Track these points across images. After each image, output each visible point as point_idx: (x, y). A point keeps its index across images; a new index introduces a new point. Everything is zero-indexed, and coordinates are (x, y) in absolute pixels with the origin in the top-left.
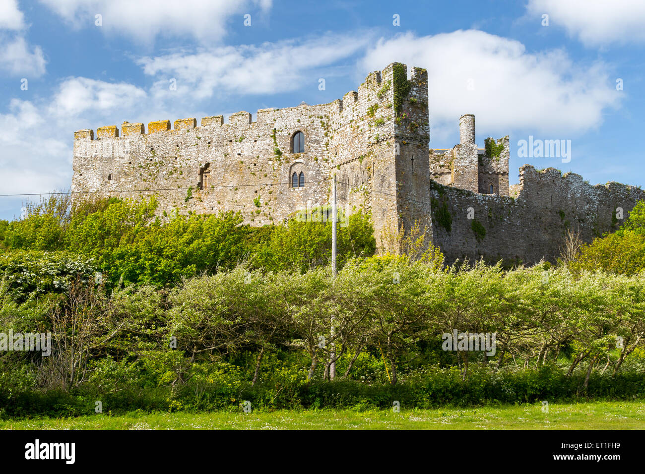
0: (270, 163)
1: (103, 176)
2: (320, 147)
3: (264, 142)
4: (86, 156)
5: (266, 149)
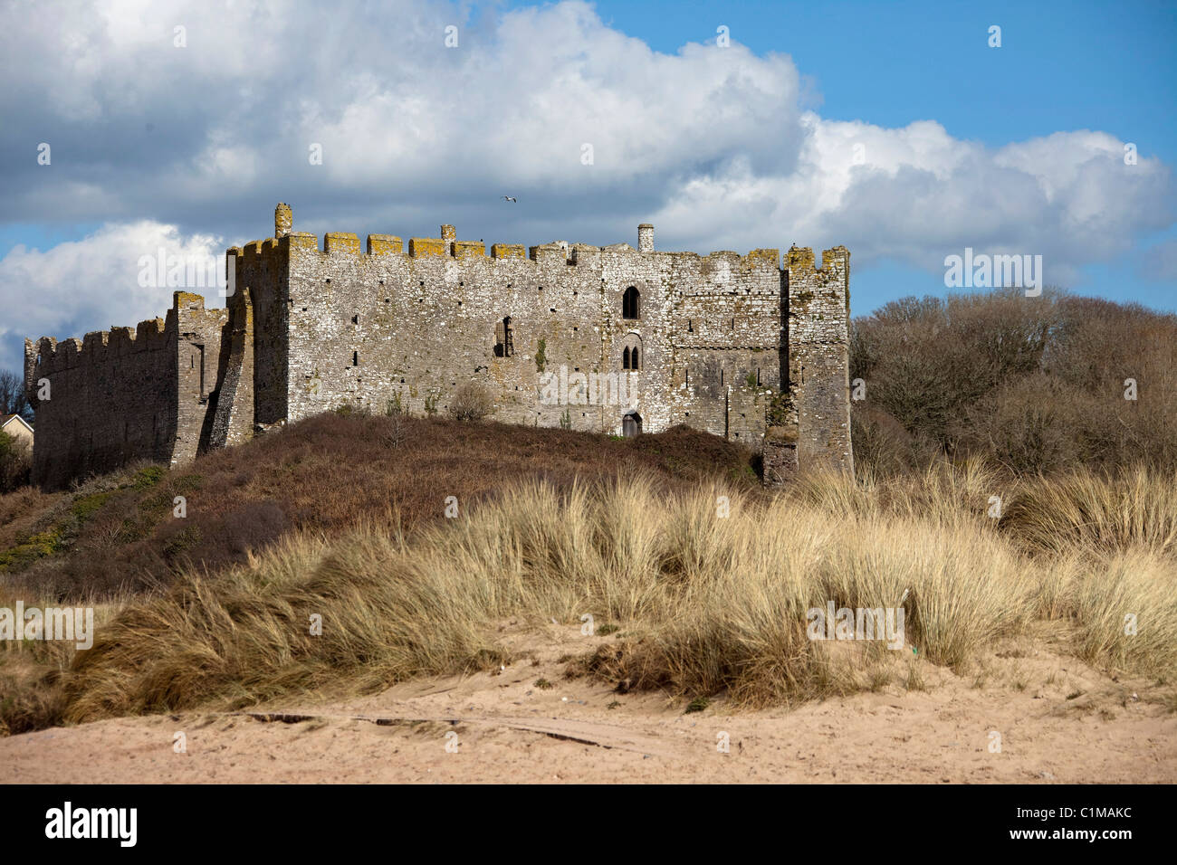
0: (596, 329)
1: (344, 316)
2: (660, 314)
3: (588, 297)
4: (311, 280)
5: (591, 308)
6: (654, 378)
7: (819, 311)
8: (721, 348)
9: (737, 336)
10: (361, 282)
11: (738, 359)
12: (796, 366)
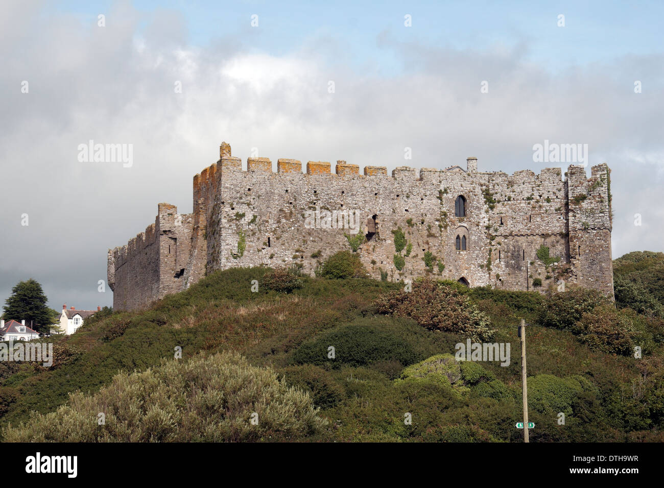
0: (437, 223)
1: (261, 214)
2: (480, 213)
3: (431, 201)
4: (238, 189)
5: (433, 209)
6: (477, 256)
7: (589, 208)
8: (522, 235)
9: (533, 226)
10: (273, 191)
11: (534, 242)
12: (575, 246)
